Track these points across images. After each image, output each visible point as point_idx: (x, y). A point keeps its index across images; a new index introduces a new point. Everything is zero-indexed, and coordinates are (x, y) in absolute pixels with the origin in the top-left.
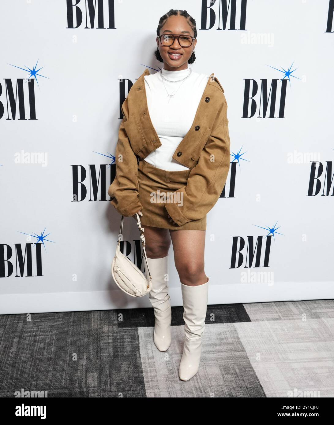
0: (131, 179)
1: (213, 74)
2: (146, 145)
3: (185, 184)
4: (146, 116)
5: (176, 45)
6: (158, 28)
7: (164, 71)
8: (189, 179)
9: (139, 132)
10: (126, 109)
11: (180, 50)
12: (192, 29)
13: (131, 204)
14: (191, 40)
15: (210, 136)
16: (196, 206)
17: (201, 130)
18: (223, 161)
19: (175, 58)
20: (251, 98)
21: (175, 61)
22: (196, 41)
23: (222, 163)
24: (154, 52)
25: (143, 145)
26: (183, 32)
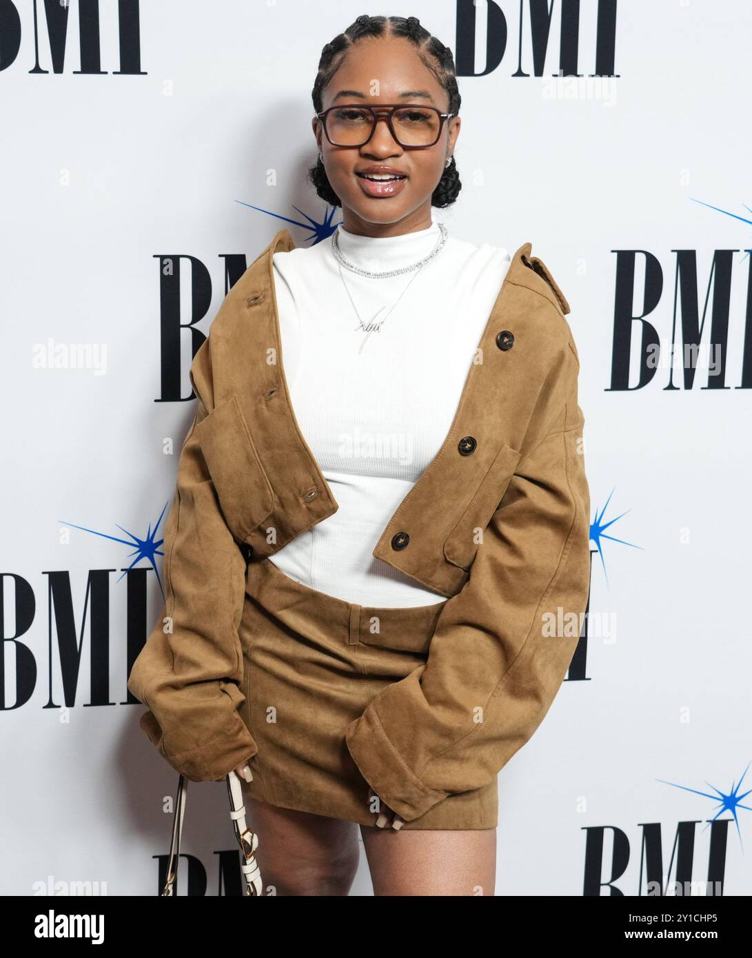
0: (218, 638)
1: (529, 246)
2: (277, 508)
3: (422, 656)
4: (275, 402)
5: (383, 144)
6: (316, 85)
7: (343, 235)
8: (436, 640)
9: (249, 461)
10: (205, 376)
11: (399, 159)
12: (441, 84)
13: (211, 738)
14: (435, 120)
15: (515, 474)
16: (464, 743)
17: (483, 453)
18: (561, 570)
19: (383, 189)
20: (639, 318)
21: (383, 202)
22: (458, 125)
23: (558, 578)
24: (307, 172)
25: (266, 509)
26: (406, 95)
